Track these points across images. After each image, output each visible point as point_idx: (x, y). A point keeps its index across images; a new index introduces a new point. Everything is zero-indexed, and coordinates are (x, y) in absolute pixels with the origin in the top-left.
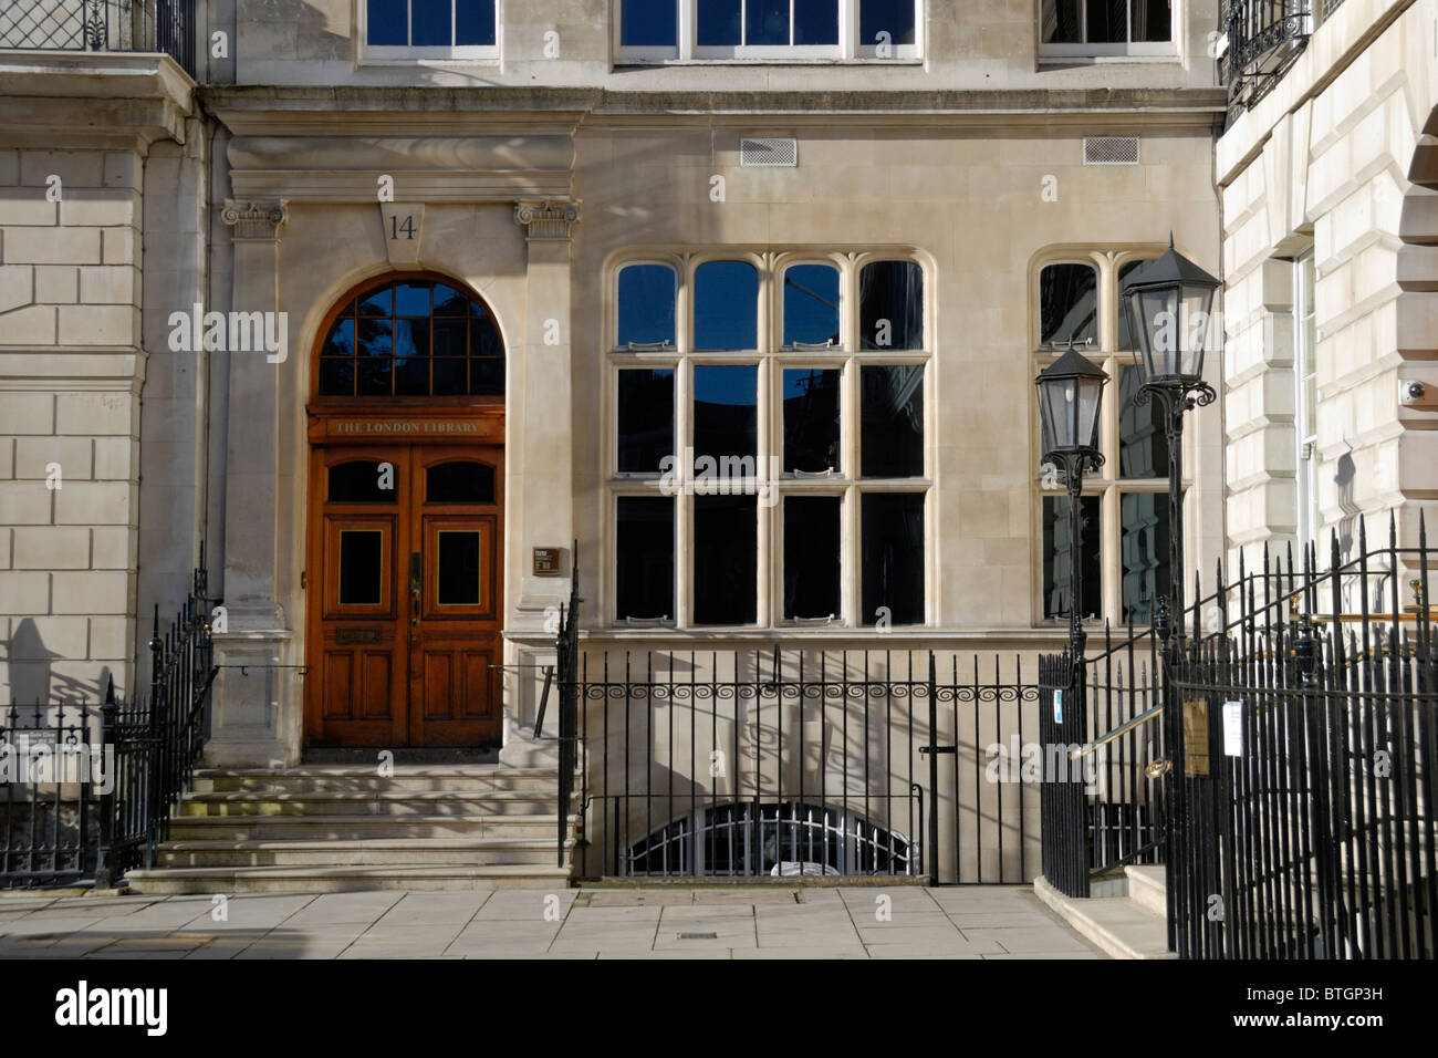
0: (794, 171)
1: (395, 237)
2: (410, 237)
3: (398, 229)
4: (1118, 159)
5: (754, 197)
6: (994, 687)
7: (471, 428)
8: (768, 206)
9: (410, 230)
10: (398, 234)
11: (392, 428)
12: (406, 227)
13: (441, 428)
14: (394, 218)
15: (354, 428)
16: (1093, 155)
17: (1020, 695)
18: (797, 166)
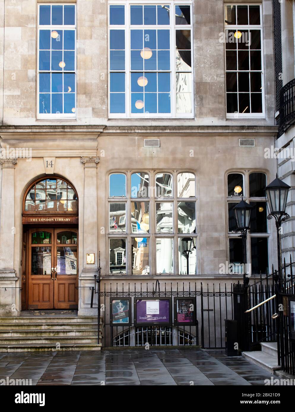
0: (159, 148)
1: (47, 167)
2: (52, 167)
3: (48, 164)
4: (249, 145)
5: (148, 155)
6: (219, 293)
7: (68, 220)
8: (152, 158)
9: (52, 165)
10: (48, 166)
11: (46, 220)
12: (51, 164)
13: (60, 220)
14: (47, 161)
15: (35, 220)
16: (242, 144)
17: (226, 295)
18: (160, 147)
